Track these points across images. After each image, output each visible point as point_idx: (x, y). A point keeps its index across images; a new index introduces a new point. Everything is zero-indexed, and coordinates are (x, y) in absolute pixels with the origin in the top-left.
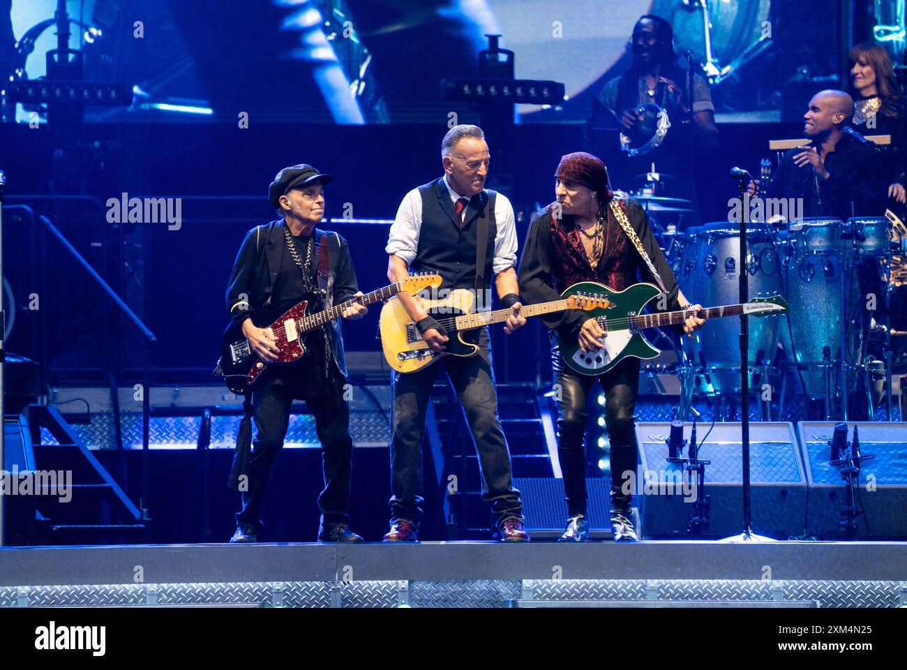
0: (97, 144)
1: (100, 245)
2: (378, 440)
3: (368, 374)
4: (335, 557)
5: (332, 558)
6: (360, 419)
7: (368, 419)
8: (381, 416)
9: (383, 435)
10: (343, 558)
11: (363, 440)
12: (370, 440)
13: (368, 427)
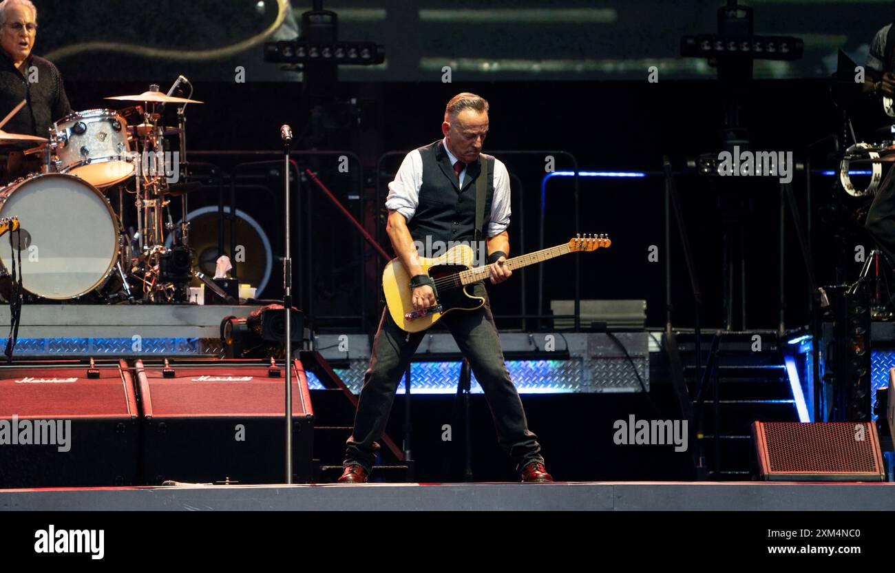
0: (354, 101)
1: (357, 197)
2: (625, 386)
3: (608, 323)
4: (612, 496)
5: (609, 497)
6: (607, 365)
7: (615, 365)
8: (628, 362)
9: (629, 381)
10: (619, 497)
11: (610, 386)
12: (617, 386)
13: (615, 373)
